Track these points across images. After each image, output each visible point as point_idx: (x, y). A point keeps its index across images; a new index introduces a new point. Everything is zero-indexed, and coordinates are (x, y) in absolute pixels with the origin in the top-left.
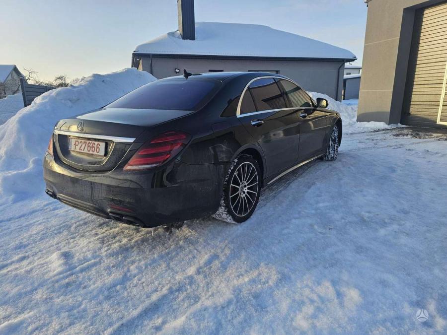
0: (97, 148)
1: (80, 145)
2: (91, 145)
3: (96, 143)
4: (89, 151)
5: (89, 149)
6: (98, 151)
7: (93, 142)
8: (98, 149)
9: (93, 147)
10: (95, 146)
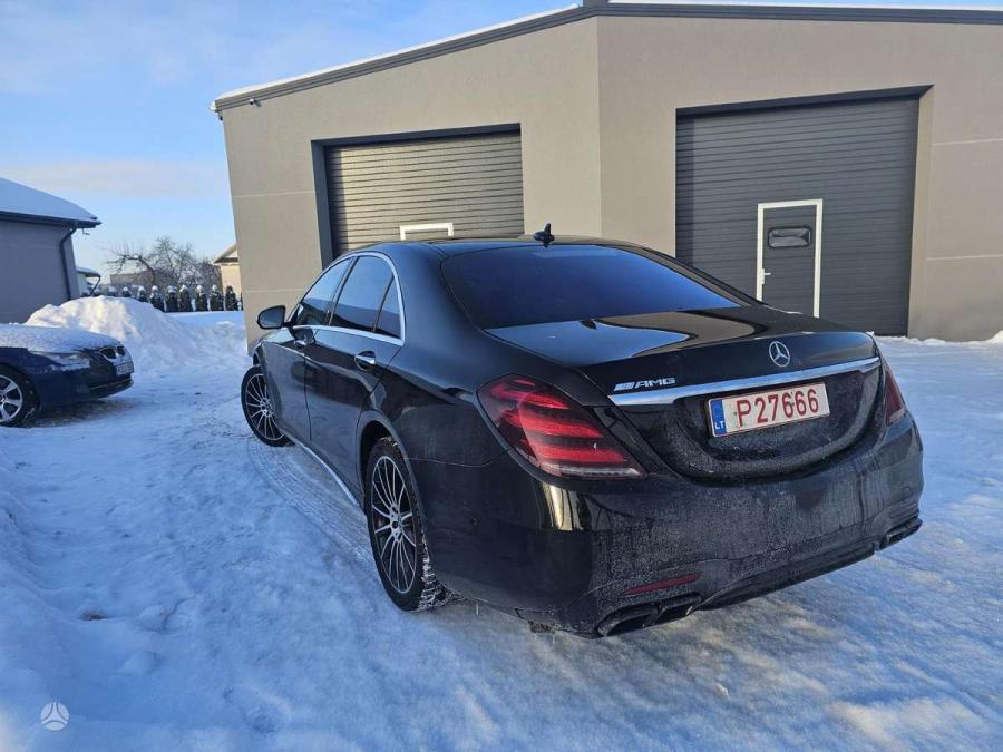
0: (811, 400)
1: (756, 410)
2: (792, 400)
3: (805, 390)
4: (790, 416)
5: (789, 411)
6: (814, 407)
7: (797, 389)
8: (813, 403)
9: (798, 402)
10: (806, 399)
